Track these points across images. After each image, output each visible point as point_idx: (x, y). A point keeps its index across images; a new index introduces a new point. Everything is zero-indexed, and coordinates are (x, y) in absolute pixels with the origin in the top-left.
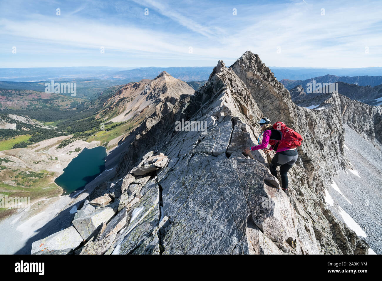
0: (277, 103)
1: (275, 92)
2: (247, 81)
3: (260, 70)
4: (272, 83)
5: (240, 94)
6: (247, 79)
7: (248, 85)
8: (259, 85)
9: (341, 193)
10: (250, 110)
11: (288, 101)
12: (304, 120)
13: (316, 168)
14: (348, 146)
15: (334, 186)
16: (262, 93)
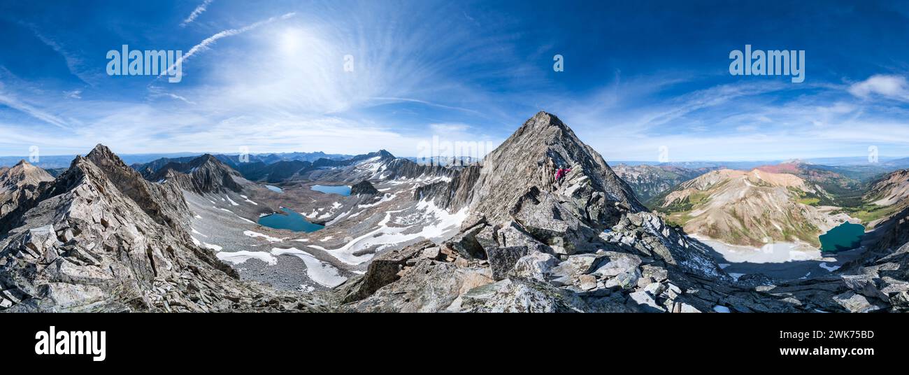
0: (134, 182)
1: (128, 175)
2: (102, 167)
3: (111, 158)
4: (124, 168)
5: (97, 178)
6: (103, 165)
7: (104, 171)
8: (113, 170)
9: (199, 233)
10: (107, 190)
11: (141, 179)
12: (158, 193)
13: (176, 223)
14: (190, 202)
15: (194, 231)
16: (117, 176)
